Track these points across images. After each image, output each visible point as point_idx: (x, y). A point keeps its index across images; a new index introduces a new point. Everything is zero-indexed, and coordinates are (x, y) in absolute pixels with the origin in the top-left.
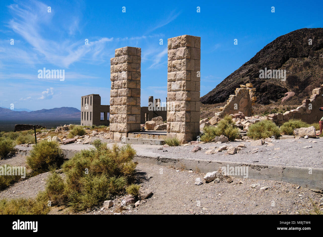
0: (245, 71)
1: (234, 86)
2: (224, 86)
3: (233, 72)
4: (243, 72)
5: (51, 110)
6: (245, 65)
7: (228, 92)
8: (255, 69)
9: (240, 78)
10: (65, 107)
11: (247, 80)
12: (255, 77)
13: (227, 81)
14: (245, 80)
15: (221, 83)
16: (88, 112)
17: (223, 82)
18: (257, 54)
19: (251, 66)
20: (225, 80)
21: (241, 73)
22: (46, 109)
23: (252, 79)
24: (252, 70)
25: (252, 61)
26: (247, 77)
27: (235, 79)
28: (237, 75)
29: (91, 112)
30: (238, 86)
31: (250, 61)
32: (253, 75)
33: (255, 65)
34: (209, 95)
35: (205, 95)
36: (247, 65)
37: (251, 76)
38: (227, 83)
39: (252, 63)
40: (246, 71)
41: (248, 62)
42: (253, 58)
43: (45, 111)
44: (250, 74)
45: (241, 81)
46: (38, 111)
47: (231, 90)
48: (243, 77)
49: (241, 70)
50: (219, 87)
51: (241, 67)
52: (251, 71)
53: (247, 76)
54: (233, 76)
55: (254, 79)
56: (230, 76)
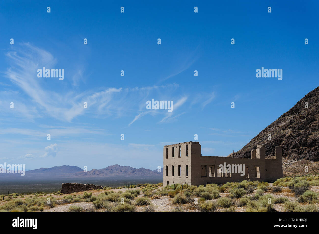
0: (284, 123)
1: (274, 139)
2: (262, 140)
3: (270, 124)
4: (282, 124)
5: (50, 169)
6: (284, 116)
7: (268, 146)
8: (298, 120)
9: (280, 131)
10: (66, 166)
11: (290, 133)
12: (299, 129)
13: (265, 134)
14: (287, 133)
15: (257, 137)
16: (179, 166)
17: (258, 135)
18: (298, 103)
19: (291, 117)
20: (261, 133)
21: (281, 125)
22: (44, 168)
23: (295, 131)
24: (295, 122)
25: (292, 111)
26: (289, 130)
27: (273, 131)
28: (276, 127)
29: (187, 166)
30: (280, 139)
31: (289, 111)
32: (297, 127)
33: (297, 115)
34: (245, 151)
35: (240, 151)
36: (286, 116)
37: (293, 128)
38: (265, 136)
39: (292, 114)
40: (286, 123)
41: (287, 112)
42: (293, 108)
43: (43, 170)
44: (292, 125)
45: (282, 134)
46: (36, 170)
47: (272, 144)
48: (283, 130)
49: (279, 121)
50: (255, 141)
51: (279, 118)
52: (293, 123)
53: (289, 128)
54: (271, 128)
55: (298, 132)
56: (267, 129)
